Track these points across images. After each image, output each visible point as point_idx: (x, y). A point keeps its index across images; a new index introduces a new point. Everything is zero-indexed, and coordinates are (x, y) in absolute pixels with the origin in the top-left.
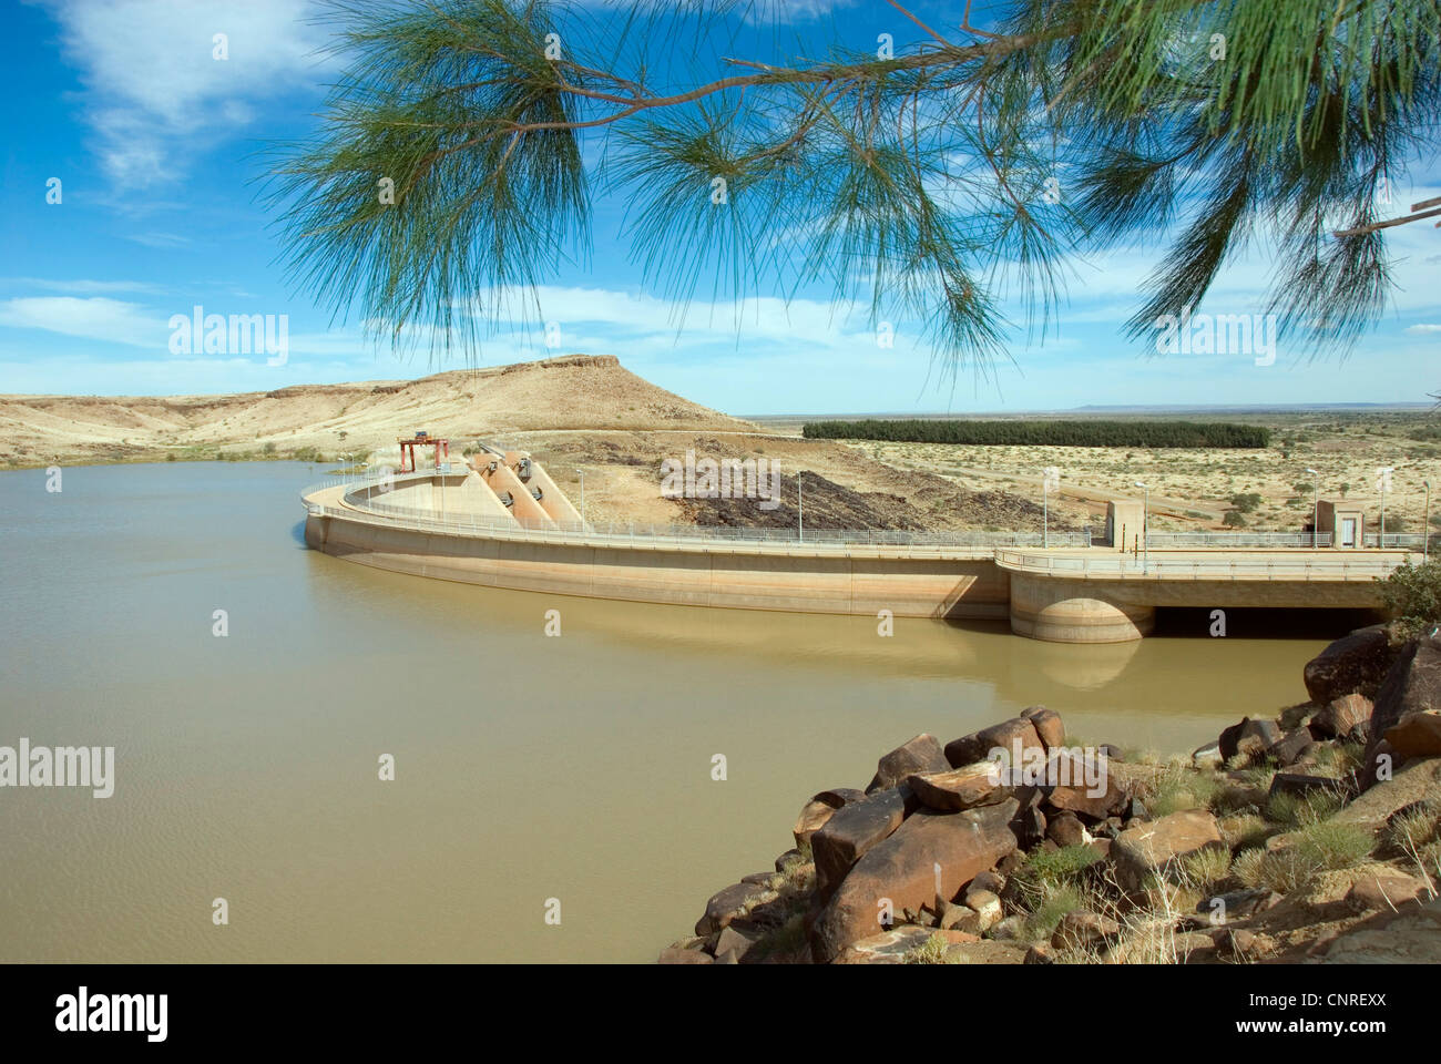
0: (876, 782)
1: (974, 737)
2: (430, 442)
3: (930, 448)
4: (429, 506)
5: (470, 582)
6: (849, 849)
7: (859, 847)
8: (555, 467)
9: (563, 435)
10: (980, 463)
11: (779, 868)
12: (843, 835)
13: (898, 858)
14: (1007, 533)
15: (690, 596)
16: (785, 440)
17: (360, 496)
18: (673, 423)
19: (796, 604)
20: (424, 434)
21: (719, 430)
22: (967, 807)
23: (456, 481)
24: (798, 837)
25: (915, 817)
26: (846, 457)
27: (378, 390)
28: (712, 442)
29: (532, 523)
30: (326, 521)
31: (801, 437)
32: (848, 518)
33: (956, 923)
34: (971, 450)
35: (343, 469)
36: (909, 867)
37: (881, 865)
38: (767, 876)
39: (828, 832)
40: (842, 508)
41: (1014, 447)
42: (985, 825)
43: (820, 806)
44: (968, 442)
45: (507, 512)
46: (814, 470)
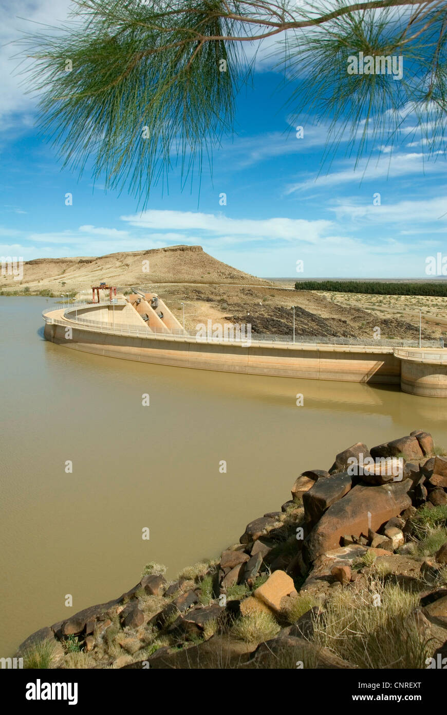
0: (335, 467)
1: (386, 445)
2: (107, 288)
3: (359, 296)
4: (106, 320)
5: (126, 359)
6: (322, 502)
7: (328, 502)
8: (170, 301)
9: (174, 286)
10: (385, 304)
11: (284, 510)
12: (319, 495)
13: (348, 509)
14: (398, 340)
15: (237, 368)
16: (286, 290)
17: (72, 315)
18: (229, 280)
19: (290, 374)
20: (104, 284)
21: (252, 284)
22: (385, 483)
23: (120, 308)
24: (294, 494)
25: (357, 487)
26: (316, 300)
27: (81, 262)
28: (249, 290)
29: (158, 330)
30: (55, 326)
31: (294, 289)
32: (317, 331)
33: (379, 544)
34: (381, 297)
35: (64, 301)
36: (354, 513)
37: (340, 512)
38: (277, 514)
39: (312, 493)
40: (314, 325)
41: (403, 296)
42: (395, 492)
43: (305, 479)
44: (379, 293)
45: (145, 324)
46: (300, 306)
